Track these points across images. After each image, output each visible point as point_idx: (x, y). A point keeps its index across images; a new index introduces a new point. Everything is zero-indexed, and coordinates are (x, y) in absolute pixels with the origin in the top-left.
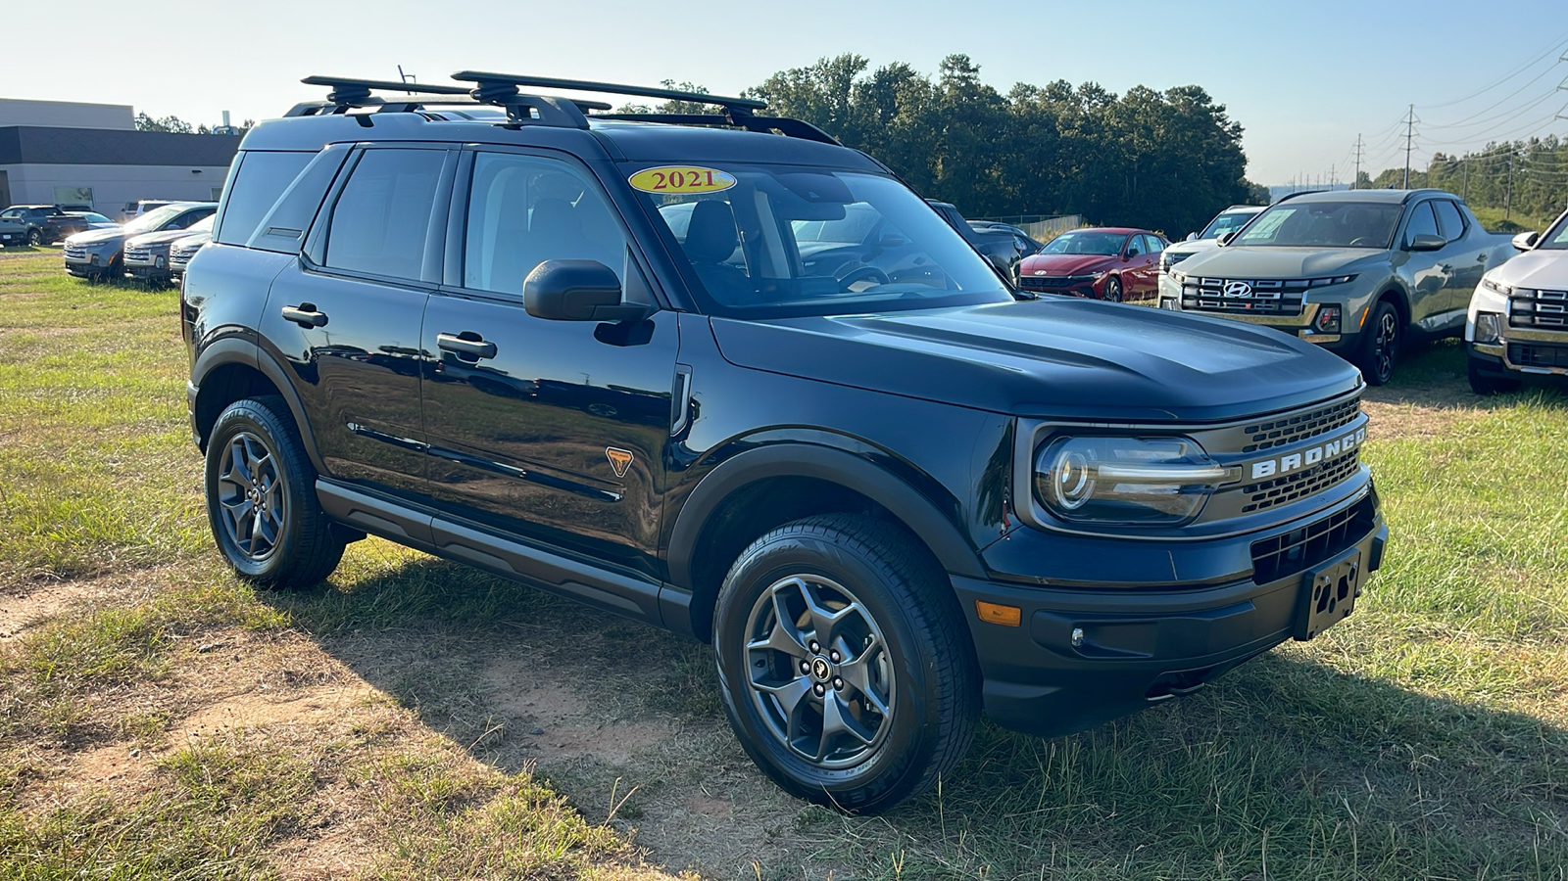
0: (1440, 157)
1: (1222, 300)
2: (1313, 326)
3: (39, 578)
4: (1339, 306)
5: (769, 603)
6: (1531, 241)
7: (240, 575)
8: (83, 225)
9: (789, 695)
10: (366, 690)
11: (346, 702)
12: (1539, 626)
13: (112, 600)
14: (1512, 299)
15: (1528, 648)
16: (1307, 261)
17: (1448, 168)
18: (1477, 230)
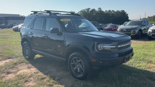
0: (149, 17)
1: (123, 31)
2: (132, 33)
3: (6, 59)
4: (135, 31)
5: (73, 60)
6: (154, 25)
7: (25, 58)
8: (15, 26)
9: (75, 68)
10: (36, 69)
11: (34, 70)
12: (151, 62)
13: (13, 61)
14: (152, 30)
15: (149, 64)
16: (132, 27)
17: (149, 18)
18: (149, 24)
